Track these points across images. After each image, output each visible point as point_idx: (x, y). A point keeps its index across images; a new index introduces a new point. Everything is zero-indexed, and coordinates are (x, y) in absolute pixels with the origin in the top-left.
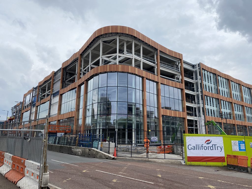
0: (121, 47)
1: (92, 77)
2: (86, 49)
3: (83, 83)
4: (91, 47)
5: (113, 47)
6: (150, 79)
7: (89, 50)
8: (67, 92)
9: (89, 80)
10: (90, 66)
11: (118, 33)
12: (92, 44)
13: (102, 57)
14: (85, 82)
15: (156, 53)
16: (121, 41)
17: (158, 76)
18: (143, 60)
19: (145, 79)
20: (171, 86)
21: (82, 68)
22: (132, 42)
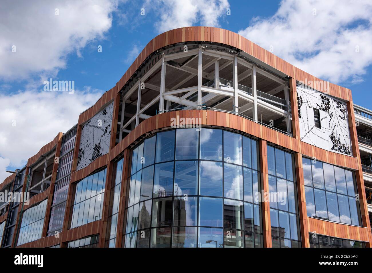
0: (207, 74)
1: (140, 140)
2: (130, 80)
3: (121, 154)
4: (141, 76)
5: (191, 74)
7: (136, 81)
9: (134, 148)
10: (138, 116)
11: (200, 43)
12: (145, 68)
13: (163, 96)
14: (125, 154)
15: (289, 87)
16: (208, 60)
17: (295, 137)
18: (257, 102)
19: (264, 144)
20: (328, 162)
21: (121, 123)
22: (232, 61)
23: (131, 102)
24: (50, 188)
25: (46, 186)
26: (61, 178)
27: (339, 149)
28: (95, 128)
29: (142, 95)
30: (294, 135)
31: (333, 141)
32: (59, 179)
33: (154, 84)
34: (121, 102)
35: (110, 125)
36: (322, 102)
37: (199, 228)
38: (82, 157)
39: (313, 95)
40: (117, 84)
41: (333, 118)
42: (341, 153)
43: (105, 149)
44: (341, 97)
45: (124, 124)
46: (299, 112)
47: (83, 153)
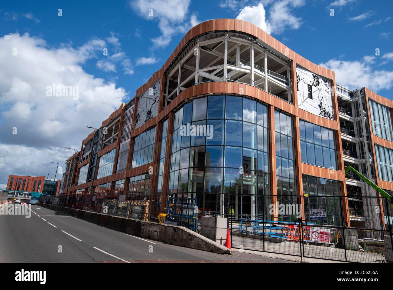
0: (230, 57)
1: (181, 105)
2: (173, 63)
3: (166, 116)
4: (181, 59)
5: (218, 57)
6: (281, 110)
7: (177, 63)
8: (142, 134)
9: (176, 112)
10: (179, 88)
11: (226, 31)
12: (184, 53)
13: (198, 73)
14: (169, 116)
15: (291, 68)
16: (231, 46)
17: (294, 105)
18: (268, 78)
19: (272, 109)
20: (317, 124)
21: (166, 95)
22: (249, 46)
23: (173, 79)
24: (117, 141)
25: (115, 140)
26: (125, 134)
27: (325, 115)
28: (147, 99)
29: (181, 74)
30: (293, 103)
31: (320, 109)
32: (123, 135)
33: (190, 65)
34: (166, 80)
35: (158, 96)
36: (313, 80)
37: (224, 168)
38: (139, 119)
39: (307, 74)
40: (163, 66)
41: (321, 92)
42: (326, 118)
43: (155, 113)
44: (327, 77)
45: (169, 95)
46: (298, 87)
47: (139, 116)
